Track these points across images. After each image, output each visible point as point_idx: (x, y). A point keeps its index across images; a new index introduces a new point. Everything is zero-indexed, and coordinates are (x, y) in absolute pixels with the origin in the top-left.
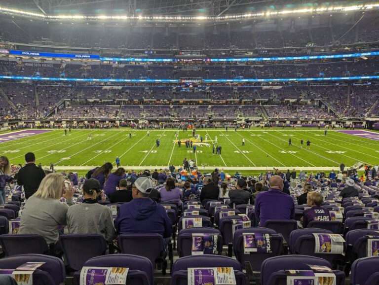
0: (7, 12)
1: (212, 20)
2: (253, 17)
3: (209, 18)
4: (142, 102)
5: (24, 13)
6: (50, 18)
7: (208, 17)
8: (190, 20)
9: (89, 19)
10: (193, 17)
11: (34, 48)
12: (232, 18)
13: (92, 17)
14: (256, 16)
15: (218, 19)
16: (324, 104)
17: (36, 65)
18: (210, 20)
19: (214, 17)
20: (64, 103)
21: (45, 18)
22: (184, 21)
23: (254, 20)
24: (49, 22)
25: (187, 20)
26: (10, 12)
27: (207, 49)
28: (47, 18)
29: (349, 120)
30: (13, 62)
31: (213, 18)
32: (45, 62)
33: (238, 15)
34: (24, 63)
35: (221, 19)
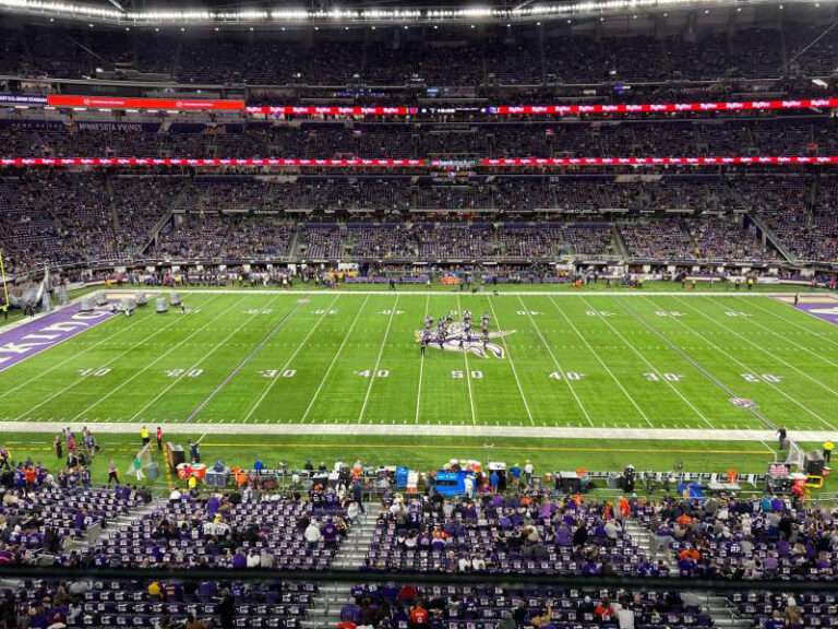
0: (39, 9)
1: (502, 16)
2: (598, 10)
3: (495, 12)
4: (343, 215)
5: (77, 9)
6: (132, 20)
7: (493, 9)
8: (451, 17)
9: (221, 19)
10: (458, 10)
11: (99, 89)
12: (550, 13)
13: (228, 15)
14: (605, 9)
15: (517, 15)
16: (754, 224)
17: (105, 127)
18: (498, 16)
19: (507, 10)
20: (172, 219)
21: (122, 19)
22: (437, 21)
23: (600, 16)
24: (131, 27)
25: (445, 17)
26: (46, 10)
27: (491, 85)
28: (126, 19)
29: (808, 266)
30: (53, 123)
31: (504, 12)
32: (124, 119)
33: (563, 5)
34: (78, 123)
35: (522, 15)
